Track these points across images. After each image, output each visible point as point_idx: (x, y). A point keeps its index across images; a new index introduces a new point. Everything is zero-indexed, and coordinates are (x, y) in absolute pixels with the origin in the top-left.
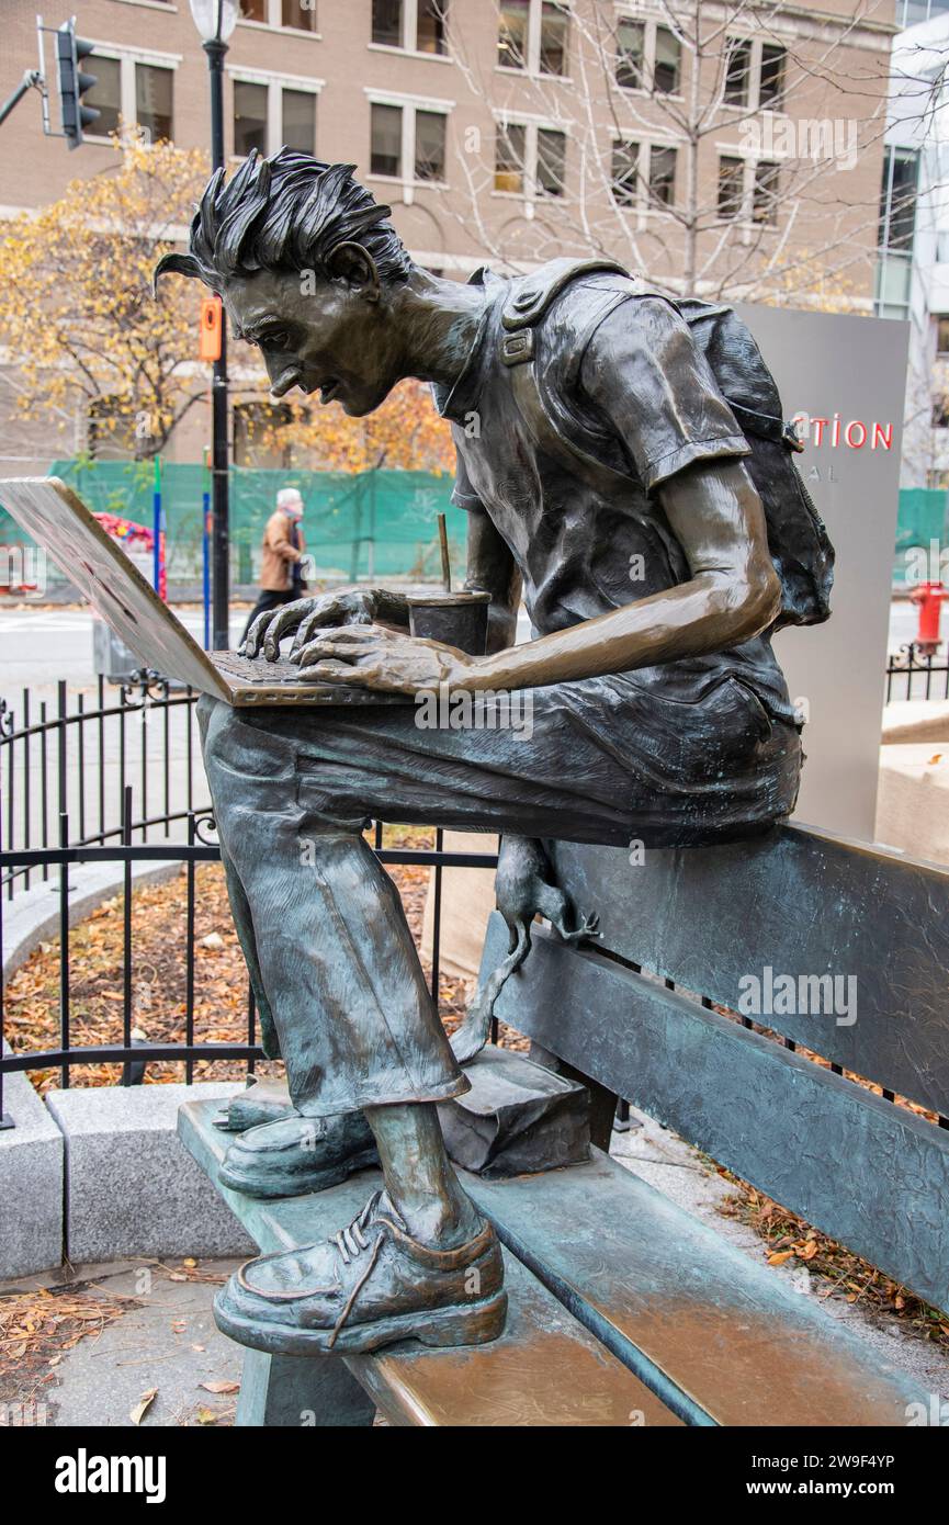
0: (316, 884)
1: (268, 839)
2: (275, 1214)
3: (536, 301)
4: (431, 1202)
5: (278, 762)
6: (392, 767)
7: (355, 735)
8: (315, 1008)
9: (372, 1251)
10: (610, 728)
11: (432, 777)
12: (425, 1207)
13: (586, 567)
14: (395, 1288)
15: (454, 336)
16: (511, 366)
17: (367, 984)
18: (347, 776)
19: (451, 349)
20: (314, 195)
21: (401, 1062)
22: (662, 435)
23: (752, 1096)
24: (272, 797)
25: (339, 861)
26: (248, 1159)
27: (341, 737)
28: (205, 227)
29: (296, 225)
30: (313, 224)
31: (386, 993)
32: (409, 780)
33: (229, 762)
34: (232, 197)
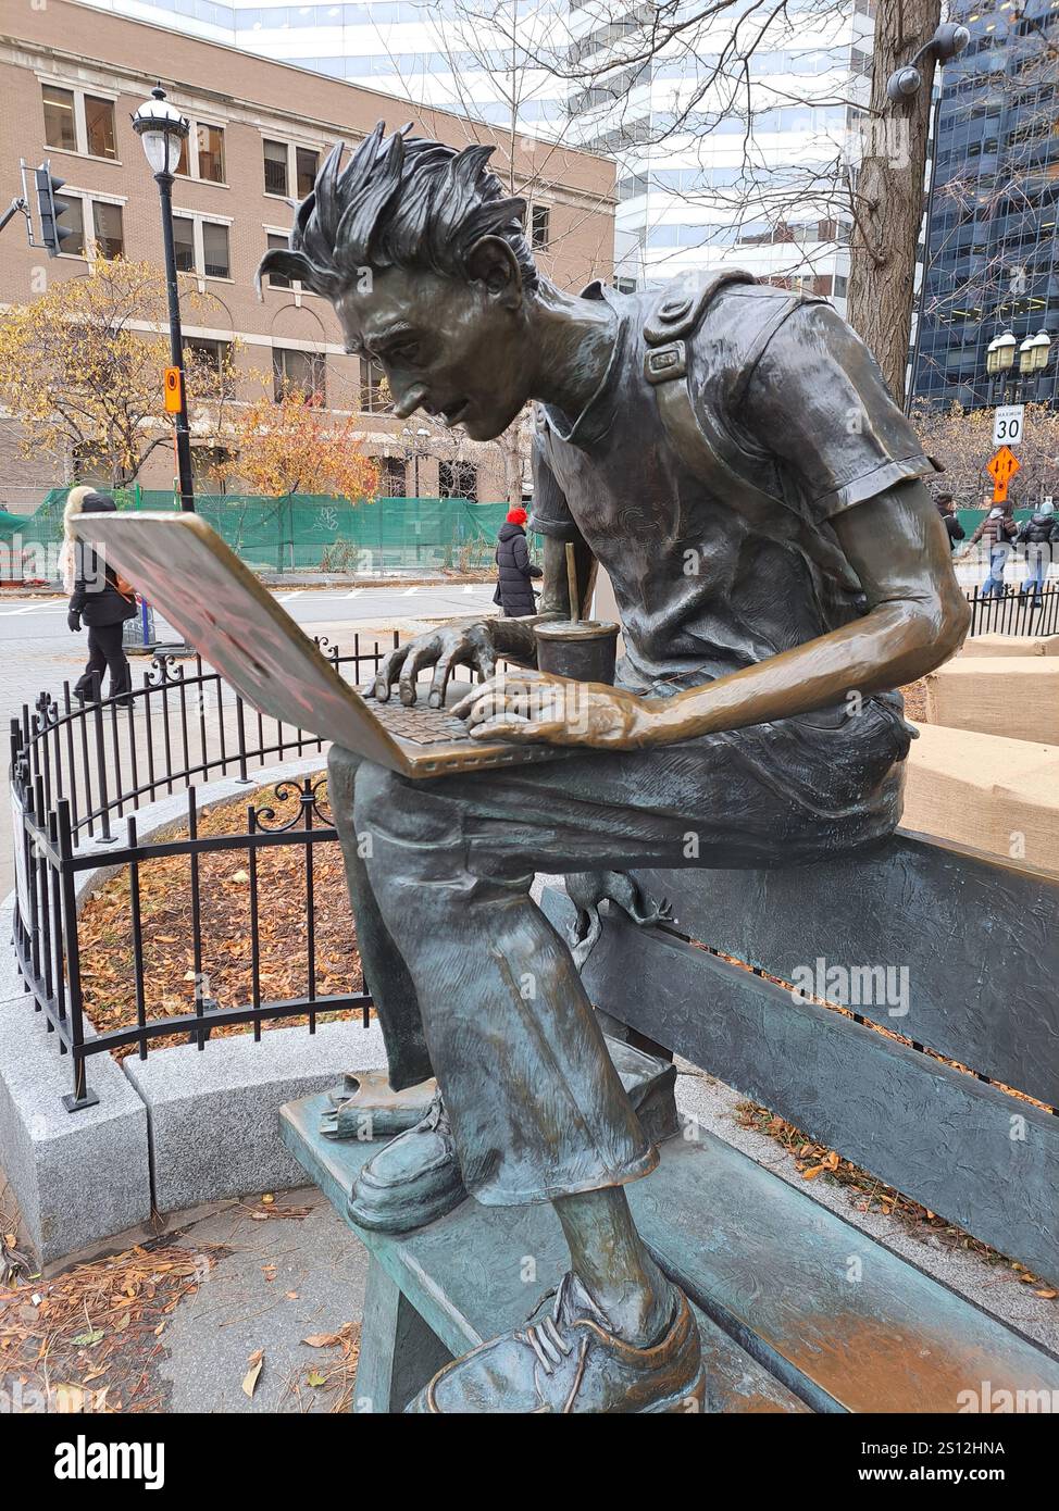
0: (492, 957)
1: (437, 912)
2: (414, 1252)
3: (688, 310)
4: (632, 1290)
5: (442, 825)
6: (559, 818)
7: (522, 788)
8: (492, 1089)
9: (576, 1357)
10: (768, 761)
11: (598, 824)
12: (626, 1297)
13: (725, 594)
14: (607, 1399)
15: (584, 352)
16: (656, 383)
17: (550, 1061)
18: (516, 833)
19: (580, 367)
20: (449, 180)
21: (592, 1142)
22: (855, 454)
23: (882, 1097)
24: (440, 865)
25: (512, 929)
26: (379, 1196)
27: (506, 791)
28: (322, 213)
29: (434, 212)
30: (451, 216)
31: (571, 1068)
32: (576, 831)
33: (387, 828)
34: (355, 177)
